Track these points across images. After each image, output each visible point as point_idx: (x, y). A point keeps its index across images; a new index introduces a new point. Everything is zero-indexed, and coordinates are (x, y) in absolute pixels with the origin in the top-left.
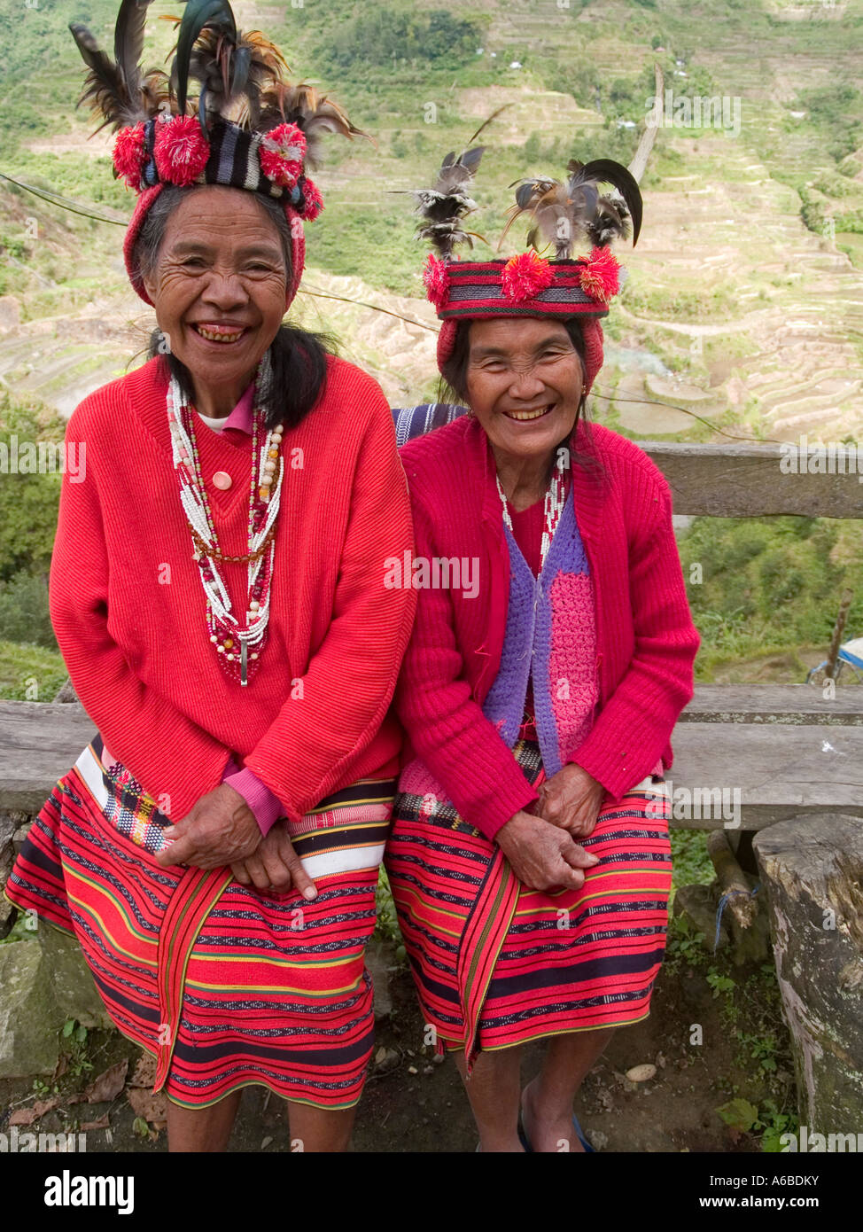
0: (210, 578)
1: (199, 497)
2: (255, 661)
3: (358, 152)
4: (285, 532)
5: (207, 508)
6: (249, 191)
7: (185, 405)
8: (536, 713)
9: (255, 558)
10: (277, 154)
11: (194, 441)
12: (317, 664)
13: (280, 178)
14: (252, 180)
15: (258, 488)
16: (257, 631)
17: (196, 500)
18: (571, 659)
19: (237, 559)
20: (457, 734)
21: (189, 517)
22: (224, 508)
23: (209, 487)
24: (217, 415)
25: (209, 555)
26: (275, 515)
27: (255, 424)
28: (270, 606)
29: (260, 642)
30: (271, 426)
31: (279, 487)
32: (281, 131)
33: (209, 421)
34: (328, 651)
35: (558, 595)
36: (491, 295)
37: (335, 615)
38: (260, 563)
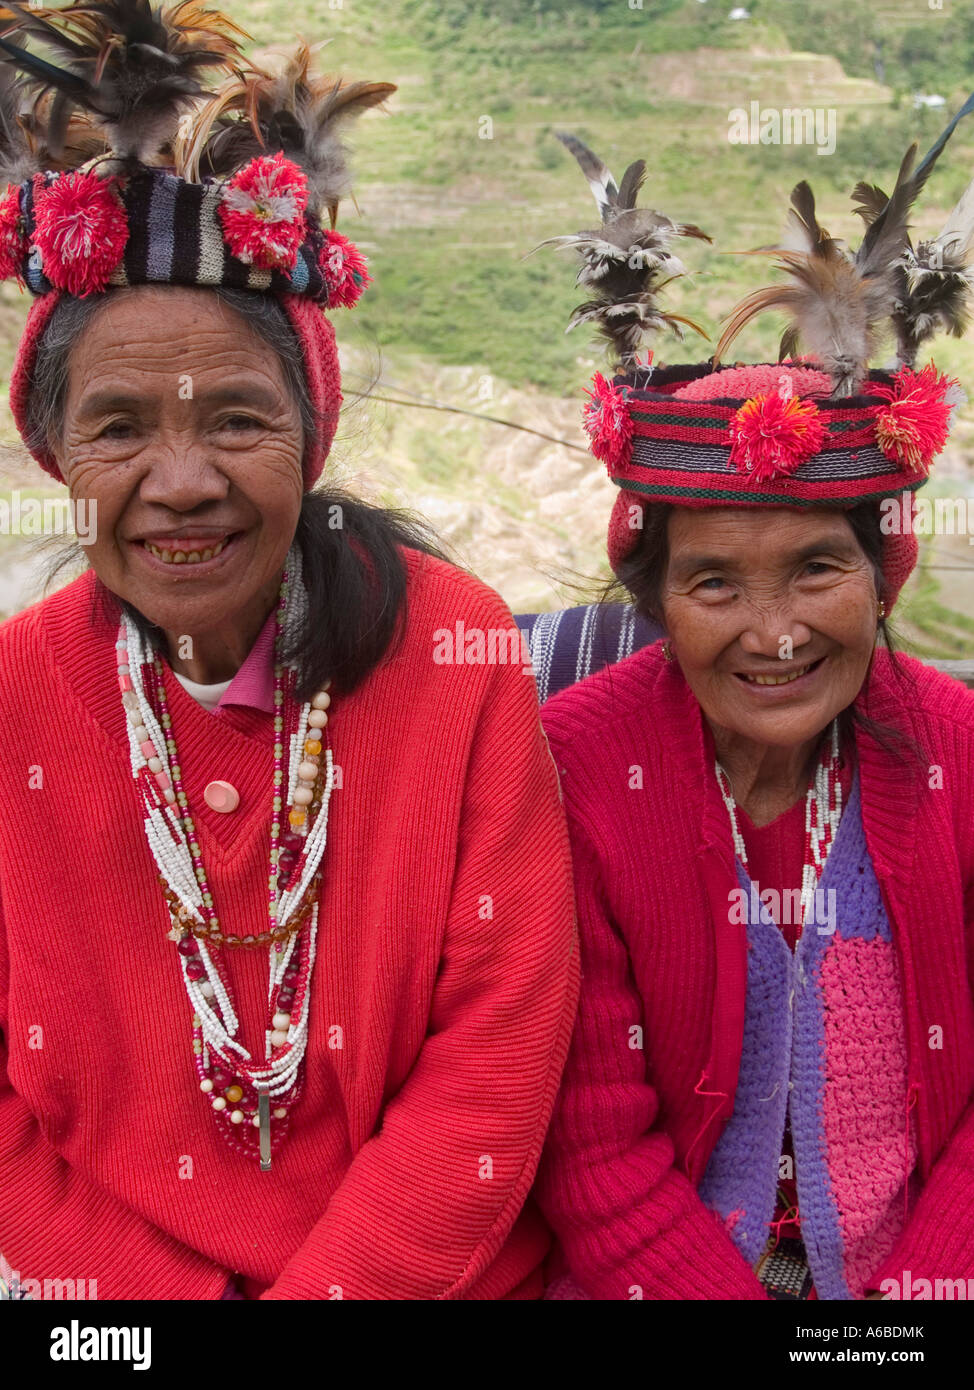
0: (199, 974)
1: (178, 829)
2: (283, 1120)
3: (481, 162)
4: (339, 888)
5: (194, 846)
6: (208, 287)
7: (150, 659)
8: (801, 1201)
9: (285, 937)
10: (251, 214)
11: (167, 725)
12: (397, 1120)
13: (262, 258)
14: (211, 266)
15: (285, 810)
16: (285, 1071)
17: (174, 834)
18: (863, 1096)
19: (250, 940)
20: (647, 1242)
21: (160, 866)
22: (225, 842)
23: (196, 808)
24: (211, 676)
25: (200, 935)
26: (318, 859)
27: (278, 693)
28: (308, 1020)
29: (293, 1087)
30: (308, 695)
31: (325, 806)
32: (253, 174)
33: (194, 689)
34: (418, 1095)
35: (834, 979)
36: (708, 465)
37: (432, 1029)
38: (291, 945)
